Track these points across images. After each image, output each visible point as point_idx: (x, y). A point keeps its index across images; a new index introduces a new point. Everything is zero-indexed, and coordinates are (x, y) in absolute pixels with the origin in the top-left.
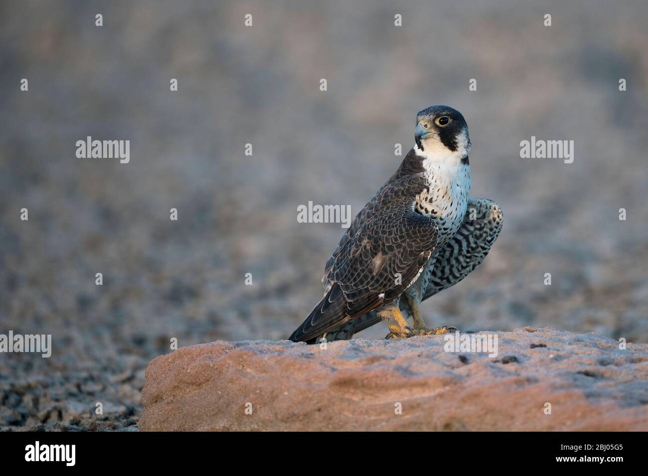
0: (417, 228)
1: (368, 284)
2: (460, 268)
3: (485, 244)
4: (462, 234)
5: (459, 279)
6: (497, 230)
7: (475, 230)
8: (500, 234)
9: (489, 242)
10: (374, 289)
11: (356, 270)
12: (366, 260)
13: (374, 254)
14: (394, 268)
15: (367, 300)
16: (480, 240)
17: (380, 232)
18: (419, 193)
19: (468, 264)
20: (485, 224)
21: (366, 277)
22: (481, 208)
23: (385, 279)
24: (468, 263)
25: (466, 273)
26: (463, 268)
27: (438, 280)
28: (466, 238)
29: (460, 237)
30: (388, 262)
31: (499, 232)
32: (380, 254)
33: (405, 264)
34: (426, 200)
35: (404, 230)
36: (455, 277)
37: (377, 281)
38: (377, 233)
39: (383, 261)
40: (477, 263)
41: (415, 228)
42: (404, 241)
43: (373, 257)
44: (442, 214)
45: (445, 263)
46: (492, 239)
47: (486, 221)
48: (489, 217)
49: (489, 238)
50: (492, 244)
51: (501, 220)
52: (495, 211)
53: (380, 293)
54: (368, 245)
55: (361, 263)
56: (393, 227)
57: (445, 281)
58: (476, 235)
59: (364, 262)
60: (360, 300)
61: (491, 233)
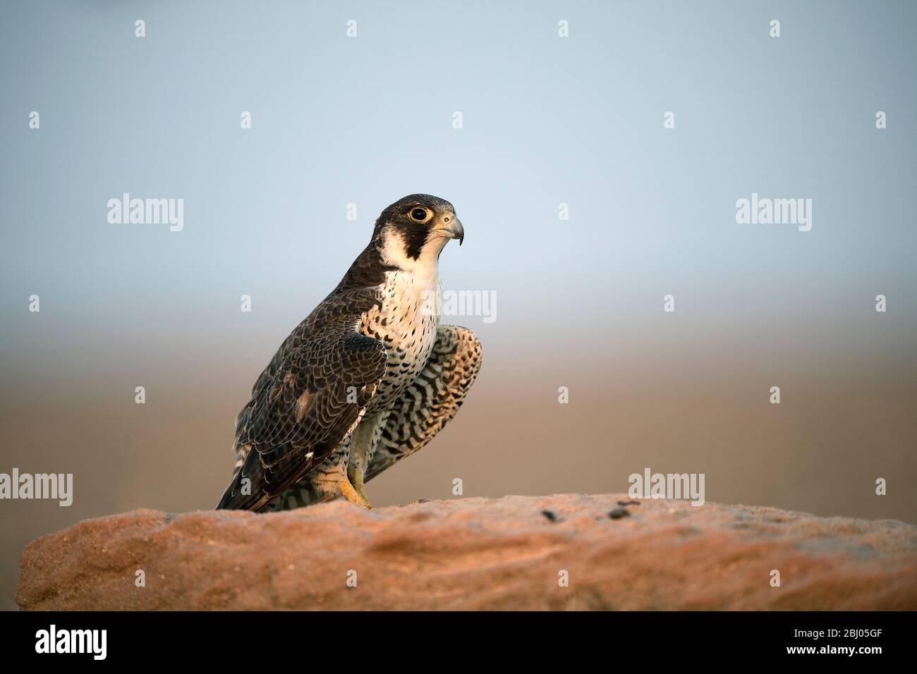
0: (357, 352)
1: (290, 437)
2: (425, 427)
3: (459, 389)
4: (425, 378)
5: (423, 443)
6: (475, 370)
7: (443, 370)
8: (478, 375)
9: (464, 386)
10: (297, 444)
11: (276, 419)
12: (288, 402)
13: (299, 393)
14: (325, 411)
15: (290, 464)
16: (451, 384)
17: (309, 362)
18: (367, 310)
19: (435, 420)
20: (457, 361)
21: (288, 427)
22: (452, 339)
23: (313, 428)
24: (435, 418)
25: (433, 433)
26: (429, 425)
27: (395, 446)
28: (432, 382)
29: (423, 383)
30: (317, 403)
31: (477, 372)
32: (306, 392)
33: (340, 404)
34: (377, 321)
35: (339, 356)
36: (419, 440)
37: (302, 431)
38: (304, 363)
39: (311, 402)
40: (448, 417)
41: (354, 352)
42: (340, 371)
43: (298, 398)
44: (400, 343)
45: (403, 420)
46: (468, 382)
47: (457, 357)
48: (461, 351)
49: (464, 381)
50: (467, 389)
51: (479, 354)
52: (471, 342)
53: (307, 452)
54: (291, 382)
55: (283, 410)
56: (326, 353)
57: (404, 445)
58: (444, 377)
59: (285, 406)
60: (280, 466)
61: (467, 373)
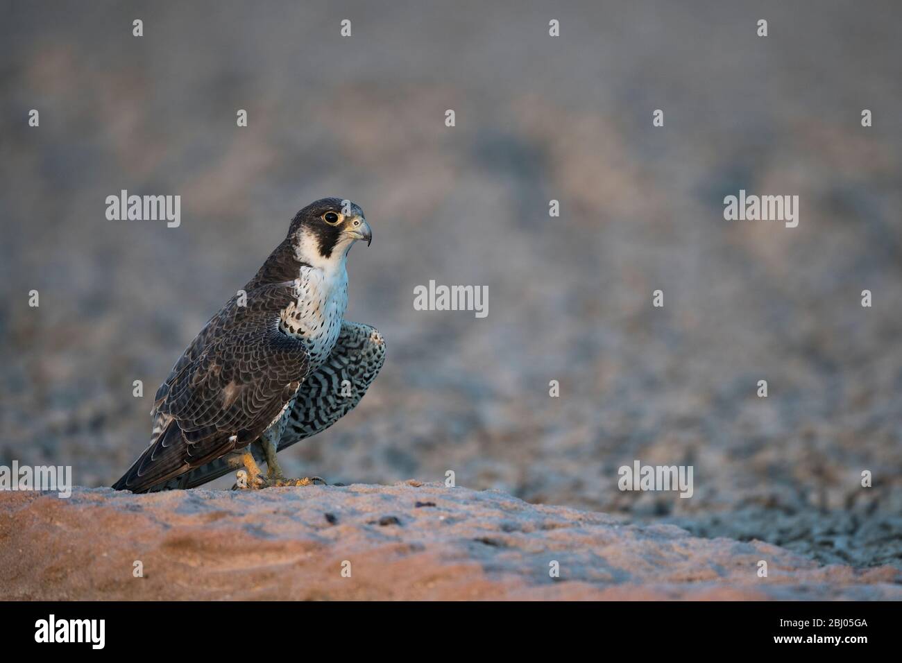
0: (283, 352)
1: (214, 420)
2: (329, 411)
3: (362, 382)
4: (333, 368)
5: (326, 426)
6: (378, 365)
7: (349, 363)
8: (381, 371)
9: (367, 379)
10: (222, 428)
11: (199, 401)
12: (213, 390)
13: (225, 383)
14: (251, 403)
15: (213, 444)
16: (356, 376)
17: (234, 355)
18: (285, 308)
19: (339, 407)
20: (363, 356)
21: (212, 411)
22: (359, 336)
23: (238, 416)
24: (338, 404)
25: (336, 418)
26: (333, 411)
27: (300, 425)
28: (338, 372)
29: (329, 371)
30: (243, 394)
31: (379, 368)
32: (232, 383)
33: (265, 398)
34: (292, 317)
35: (265, 354)
36: (322, 423)
37: (227, 417)
38: (229, 356)
39: (237, 393)
40: (350, 405)
41: (280, 352)
42: (266, 368)
43: (223, 387)
44: (310, 335)
45: (310, 404)
46: (371, 376)
47: (363, 353)
48: (367, 347)
49: (367, 375)
50: (370, 383)
51: (383, 352)
52: (376, 341)
53: (231, 435)
54: (216, 371)
55: (207, 394)
56: (251, 349)
57: (309, 426)
58: (350, 369)
59: (210, 392)
60: (203, 443)
61: (370, 368)
